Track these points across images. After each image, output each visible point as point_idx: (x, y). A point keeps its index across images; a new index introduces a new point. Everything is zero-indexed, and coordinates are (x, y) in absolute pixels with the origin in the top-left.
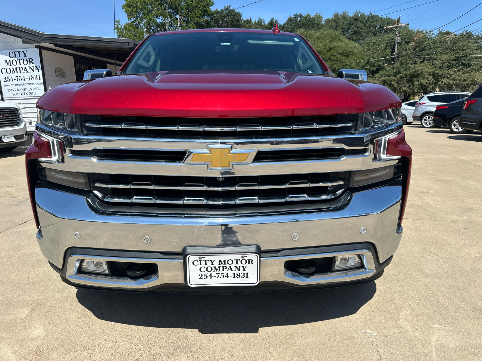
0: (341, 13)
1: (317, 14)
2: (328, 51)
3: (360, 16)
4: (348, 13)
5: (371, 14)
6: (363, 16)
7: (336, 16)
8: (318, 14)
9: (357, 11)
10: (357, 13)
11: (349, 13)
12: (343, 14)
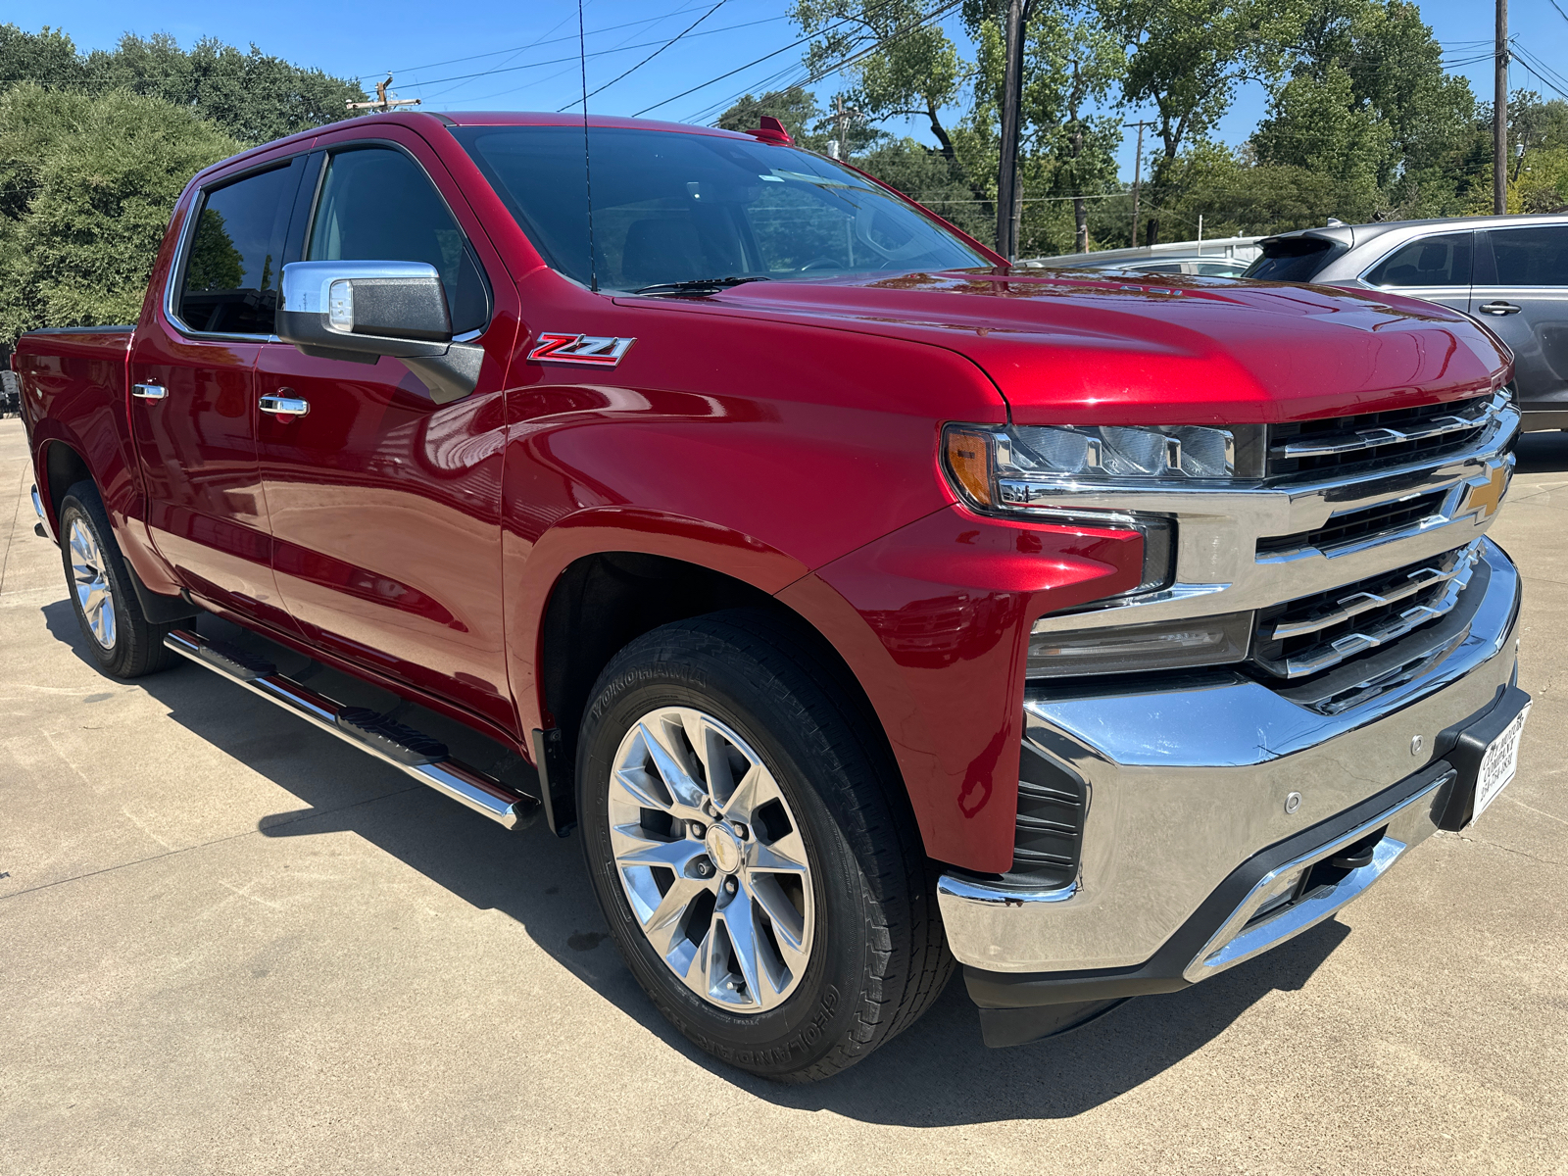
0: (149, 40)
1: (47, 29)
2: (170, 171)
3: (221, 54)
4: (174, 42)
5: (256, 52)
6: (233, 59)
7: (131, 45)
8: (50, 32)
9: (208, 38)
10: (208, 43)
11: (177, 40)
12: (158, 42)
